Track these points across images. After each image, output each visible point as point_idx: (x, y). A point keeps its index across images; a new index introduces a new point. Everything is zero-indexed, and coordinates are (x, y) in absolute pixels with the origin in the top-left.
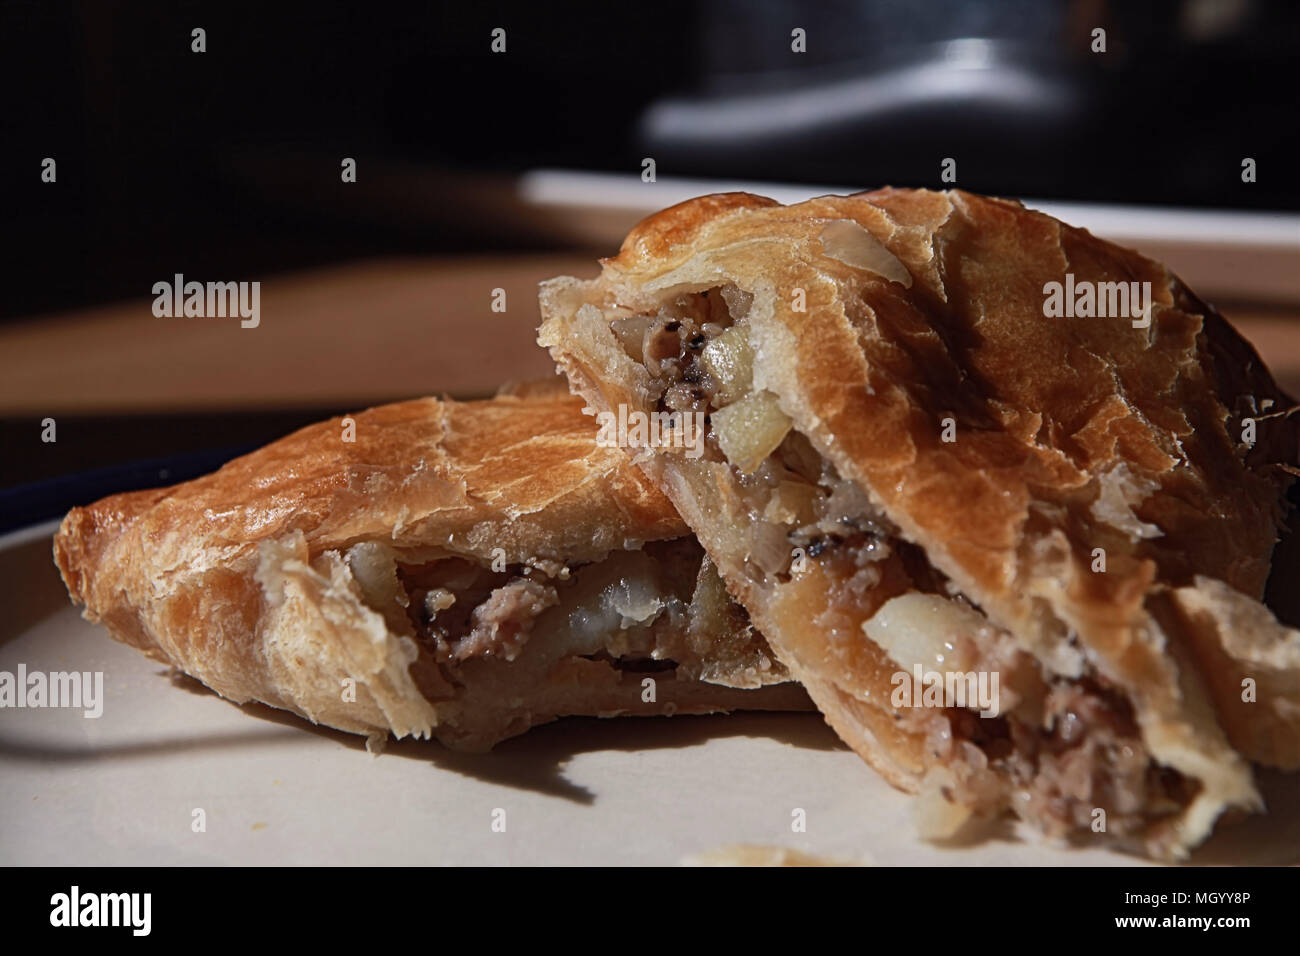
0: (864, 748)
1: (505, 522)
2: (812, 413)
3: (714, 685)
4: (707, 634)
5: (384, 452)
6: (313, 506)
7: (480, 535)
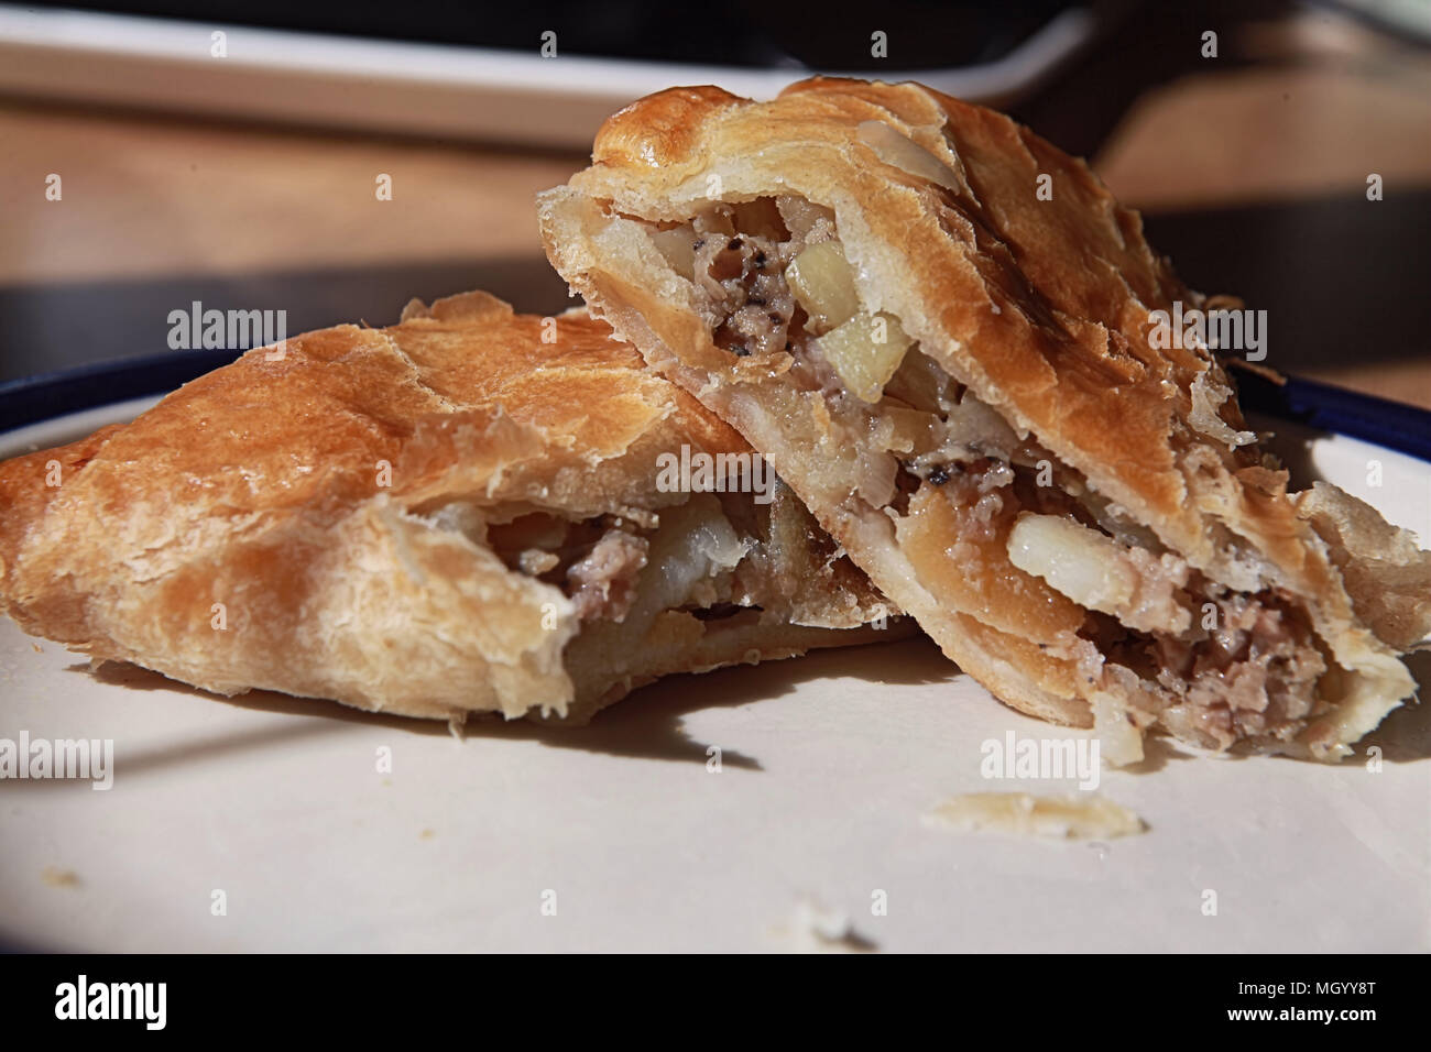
0: (991, 678)
1: (588, 470)
2: (946, 335)
3: (808, 627)
4: (792, 574)
5: (368, 394)
6: (344, 463)
7: (567, 486)
